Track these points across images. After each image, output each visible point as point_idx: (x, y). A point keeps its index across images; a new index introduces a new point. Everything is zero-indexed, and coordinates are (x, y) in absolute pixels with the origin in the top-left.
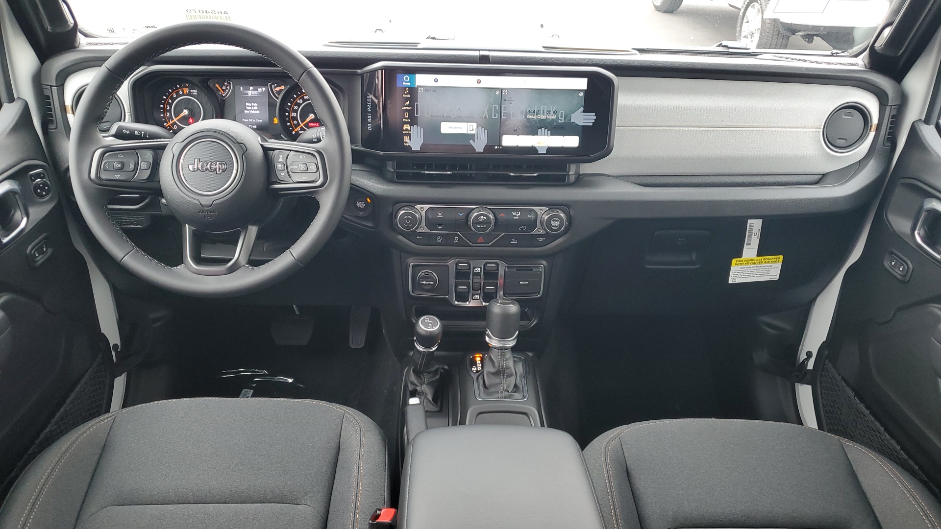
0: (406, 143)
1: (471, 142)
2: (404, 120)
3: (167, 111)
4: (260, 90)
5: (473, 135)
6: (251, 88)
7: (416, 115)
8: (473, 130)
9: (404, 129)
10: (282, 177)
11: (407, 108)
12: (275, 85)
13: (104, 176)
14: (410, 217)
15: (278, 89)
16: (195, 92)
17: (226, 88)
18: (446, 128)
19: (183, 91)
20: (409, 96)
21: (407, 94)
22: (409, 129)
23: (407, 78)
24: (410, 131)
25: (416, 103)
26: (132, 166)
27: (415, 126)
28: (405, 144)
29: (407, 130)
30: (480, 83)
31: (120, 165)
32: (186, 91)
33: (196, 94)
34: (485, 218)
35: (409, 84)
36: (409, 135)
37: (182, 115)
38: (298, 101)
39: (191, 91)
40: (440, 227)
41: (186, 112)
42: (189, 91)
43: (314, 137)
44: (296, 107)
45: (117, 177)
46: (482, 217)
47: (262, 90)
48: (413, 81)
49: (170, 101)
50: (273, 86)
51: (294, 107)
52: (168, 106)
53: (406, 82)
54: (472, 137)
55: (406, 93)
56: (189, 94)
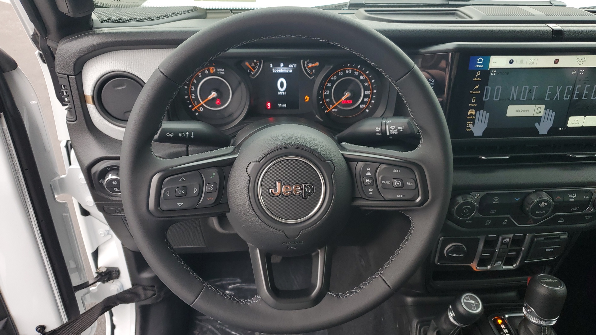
0: (469, 128)
1: (537, 125)
2: (470, 105)
3: (192, 92)
4: (291, 66)
5: (540, 118)
6: (282, 65)
7: (484, 100)
8: (540, 112)
9: (469, 114)
10: (371, 193)
11: (476, 92)
12: (308, 61)
13: (164, 206)
14: (469, 207)
15: (310, 65)
16: (222, 71)
17: (256, 66)
18: (513, 111)
19: (209, 70)
20: (480, 80)
21: (477, 78)
22: (474, 114)
23: (480, 60)
24: (475, 116)
25: (486, 87)
26: (196, 190)
27: (482, 111)
28: (467, 130)
29: (471, 115)
30: (557, 63)
31: (182, 192)
32: (213, 70)
33: (223, 73)
34: (546, 204)
35: (482, 66)
36: (473, 120)
37: (210, 97)
38: (332, 78)
39: (218, 70)
40: (493, 212)
41: (214, 94)
42: (216, 70)
43: (378, 131)
44: (329, 85)
45: (180, 205)
46: (543, 203)
47: (294, 66)
48: (487, 62)
49: (195, 82)
50: (306, 62)
51: (327, 84)
52: (193, 87)
53: (479, 64)
54: (538, 119)
55: (477, 76)
56: (216, 74)
